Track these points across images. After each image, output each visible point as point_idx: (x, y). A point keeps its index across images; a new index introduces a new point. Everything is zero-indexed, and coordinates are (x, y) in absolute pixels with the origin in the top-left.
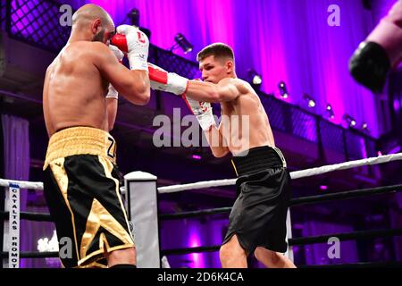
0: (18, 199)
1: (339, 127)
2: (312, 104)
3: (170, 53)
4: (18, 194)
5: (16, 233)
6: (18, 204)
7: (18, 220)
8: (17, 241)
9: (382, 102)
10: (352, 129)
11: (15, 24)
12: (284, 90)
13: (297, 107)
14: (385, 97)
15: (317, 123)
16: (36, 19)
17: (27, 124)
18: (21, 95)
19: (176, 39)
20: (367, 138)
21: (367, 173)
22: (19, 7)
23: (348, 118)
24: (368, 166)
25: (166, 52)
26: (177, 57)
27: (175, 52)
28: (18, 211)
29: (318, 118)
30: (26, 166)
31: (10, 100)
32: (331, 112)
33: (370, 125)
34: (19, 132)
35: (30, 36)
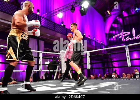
1: (99, 43)
2: (94, 39)
4: (41, 54)
5: (41, 61)
7: (41, 58)
9: (107, 39)
10: (101, 44)
12: (89, 36)
13: (92, 39)
14: (108, 38)
15: (95, 43)
17: (43, 42)
18: (42, 37)
20: (104, 45)
21: (104, 51)
22: (42, 21)
23: (101, 42)
24: (104, 50)
29: (96, 42)
30: (43, 49)
32: (98, 41)
33: (105, 43)
35: (44, 26)
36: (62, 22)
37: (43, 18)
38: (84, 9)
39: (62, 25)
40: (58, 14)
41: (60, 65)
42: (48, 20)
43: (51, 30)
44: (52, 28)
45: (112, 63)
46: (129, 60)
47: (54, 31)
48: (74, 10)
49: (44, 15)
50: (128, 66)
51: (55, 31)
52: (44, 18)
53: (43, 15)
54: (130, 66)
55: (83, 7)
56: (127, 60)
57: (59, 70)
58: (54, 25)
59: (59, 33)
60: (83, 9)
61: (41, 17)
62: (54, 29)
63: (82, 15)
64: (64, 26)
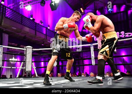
0: (2, 49)
3: (39, 24)
4: (2, 48)
6: (2, 50)
7: (2, 53)
8: (2, 57)
11: (6, 15)
16: (11, 14)
17: (8, 35)
18: (7, 29)
19: (40, 21)
22: (7, 12)
25: (38, 24)
26: (40, 25)
27: (40, 24)
28: (2, 51)
31: (4, 30)
34: (6, 36)
35: (10, 18)
36: (31, 16)
37: (8, 8)
38: (55, 4)
39: (31, 19)
40: (26, 6)
41: (25, 62)
42: (15, 11)
43: (18, 23)
44: (19, 21)
45: (83, 61)
46: (94, 59)
47: (21, 24)
48: (44, 3)
49: (11, 5)
50: (93, 64)
51: (23, 25)
52: (10, 9)
53: (9, 5)
54: (94, 64)
55: (54, 2)
56: (92, 59)
57: (23, 67)
58: (22, 17)
59: (27, 27)
60: (53, 4)
61: (6, 7)
62: (22, 22)
63: (52, 10)
64: (34, 20)
